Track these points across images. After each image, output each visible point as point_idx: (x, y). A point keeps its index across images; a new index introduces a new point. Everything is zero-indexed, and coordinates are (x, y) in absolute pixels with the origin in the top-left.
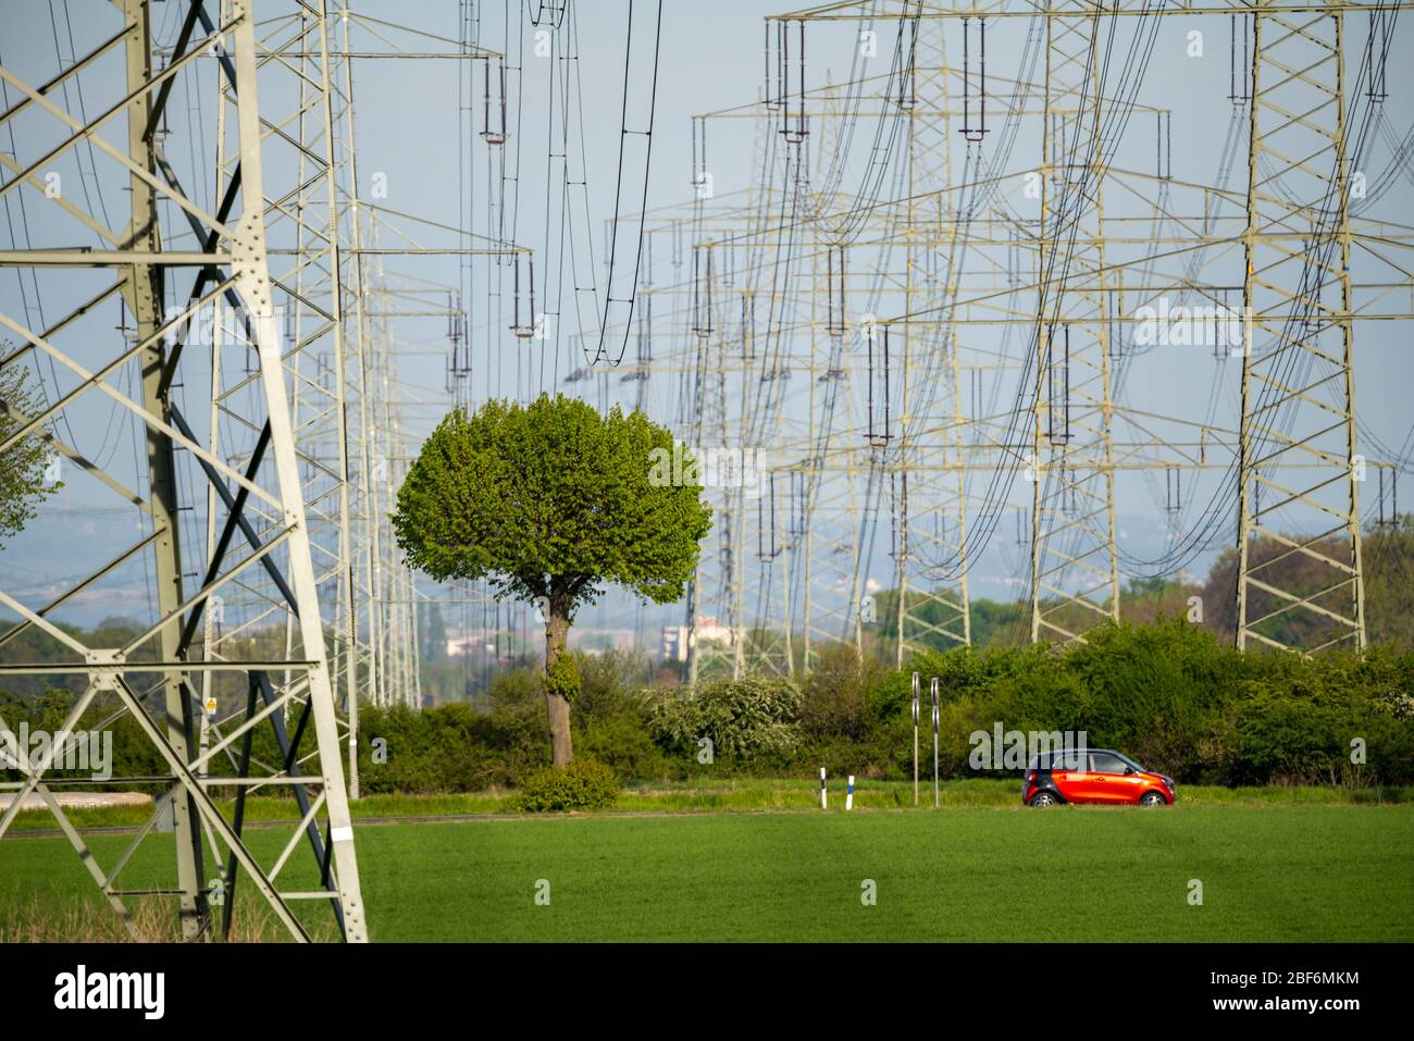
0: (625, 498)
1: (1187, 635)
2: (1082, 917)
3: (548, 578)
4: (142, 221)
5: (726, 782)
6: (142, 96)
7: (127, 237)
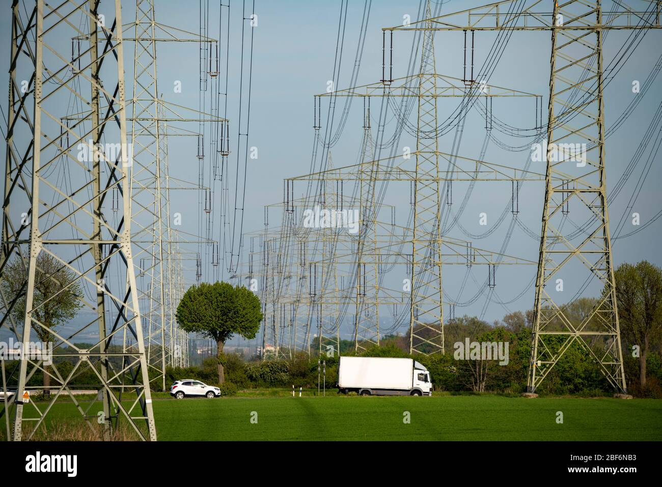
0: (240, 310)
1: (394, 349)
2: (361, 427)
3: (218, 332)
4: (97, 231)
5: (268, 389)
6: (97, 198)
7: (93, 236)
